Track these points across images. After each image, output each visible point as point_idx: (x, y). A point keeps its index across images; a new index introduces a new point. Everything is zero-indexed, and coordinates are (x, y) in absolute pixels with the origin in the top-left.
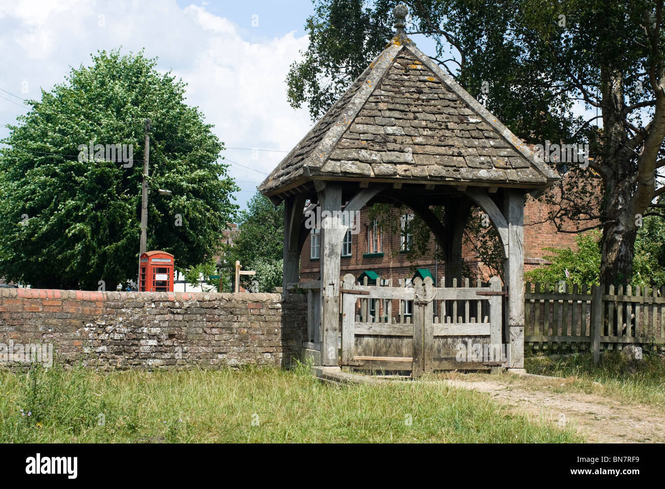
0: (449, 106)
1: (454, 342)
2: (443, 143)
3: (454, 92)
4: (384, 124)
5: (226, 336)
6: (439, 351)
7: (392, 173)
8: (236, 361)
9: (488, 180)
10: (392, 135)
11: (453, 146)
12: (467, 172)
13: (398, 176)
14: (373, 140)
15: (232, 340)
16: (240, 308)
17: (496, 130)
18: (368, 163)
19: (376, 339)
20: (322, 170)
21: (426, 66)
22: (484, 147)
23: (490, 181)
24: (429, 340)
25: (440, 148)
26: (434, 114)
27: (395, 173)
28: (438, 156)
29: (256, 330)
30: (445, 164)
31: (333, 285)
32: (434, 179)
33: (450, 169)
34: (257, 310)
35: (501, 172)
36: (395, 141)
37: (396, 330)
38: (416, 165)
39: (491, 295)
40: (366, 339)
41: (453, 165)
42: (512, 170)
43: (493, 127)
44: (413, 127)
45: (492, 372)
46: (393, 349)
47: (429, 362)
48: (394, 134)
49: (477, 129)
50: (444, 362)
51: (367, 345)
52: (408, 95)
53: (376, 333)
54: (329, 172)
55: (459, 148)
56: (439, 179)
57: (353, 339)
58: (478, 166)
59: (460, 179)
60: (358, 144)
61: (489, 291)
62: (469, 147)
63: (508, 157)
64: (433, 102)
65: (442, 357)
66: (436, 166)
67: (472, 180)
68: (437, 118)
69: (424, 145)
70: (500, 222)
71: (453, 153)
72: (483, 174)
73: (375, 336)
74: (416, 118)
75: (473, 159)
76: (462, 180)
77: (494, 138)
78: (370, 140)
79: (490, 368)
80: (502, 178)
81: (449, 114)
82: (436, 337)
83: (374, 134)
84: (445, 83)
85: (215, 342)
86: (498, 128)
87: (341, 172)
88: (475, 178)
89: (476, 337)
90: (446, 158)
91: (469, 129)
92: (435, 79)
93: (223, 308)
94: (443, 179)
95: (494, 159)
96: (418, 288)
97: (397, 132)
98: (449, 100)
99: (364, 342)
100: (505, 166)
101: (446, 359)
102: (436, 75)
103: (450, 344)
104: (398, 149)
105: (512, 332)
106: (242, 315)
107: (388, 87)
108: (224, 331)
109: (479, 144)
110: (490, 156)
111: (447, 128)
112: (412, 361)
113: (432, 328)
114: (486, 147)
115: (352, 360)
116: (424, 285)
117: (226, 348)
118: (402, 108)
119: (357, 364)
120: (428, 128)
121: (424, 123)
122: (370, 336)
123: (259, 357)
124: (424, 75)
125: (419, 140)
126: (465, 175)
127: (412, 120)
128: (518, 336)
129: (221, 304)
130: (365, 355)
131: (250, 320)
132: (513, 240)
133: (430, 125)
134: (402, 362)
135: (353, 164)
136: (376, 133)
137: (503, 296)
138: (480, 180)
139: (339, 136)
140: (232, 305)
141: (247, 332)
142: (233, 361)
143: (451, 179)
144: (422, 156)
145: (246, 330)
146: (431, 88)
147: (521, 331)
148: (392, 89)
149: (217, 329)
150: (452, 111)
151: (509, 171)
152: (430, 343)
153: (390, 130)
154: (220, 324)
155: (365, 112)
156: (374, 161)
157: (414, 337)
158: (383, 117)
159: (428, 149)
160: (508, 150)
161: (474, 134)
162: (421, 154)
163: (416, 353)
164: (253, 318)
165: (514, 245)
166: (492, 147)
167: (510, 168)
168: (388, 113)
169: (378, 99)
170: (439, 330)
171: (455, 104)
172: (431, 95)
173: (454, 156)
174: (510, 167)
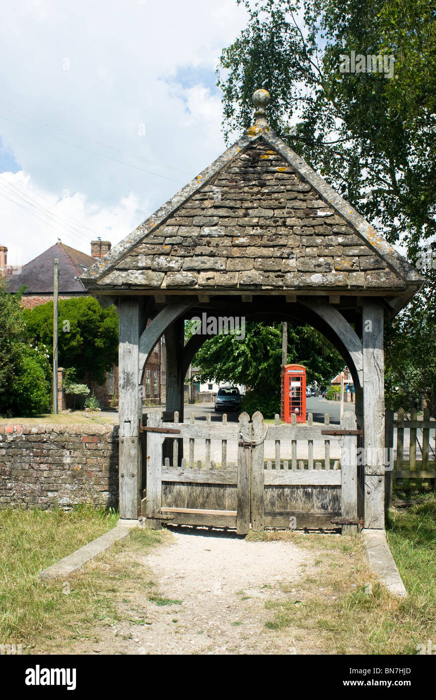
0: (296, 198)
1: (292, 492)
2: (271, 243)
3: (307, 182)
4: (201, 224)
5: (56, 473)
6: (273, 504)
7: (188, 282)
8: (68, 499)
9: (320, 286)
10: (207, 236)
11: (285, 246)
12: (293, 277)
13: (197, 286)
14: (180, 244)
15: (63, 477)
16: (73, 442)
17: (350, 224)
18: (162, 272)
19: (190, 487)
20: (100, 283)
21: (281, 155)
22: (327, 246)
23: (322, 287)
24: (258, 489)
25: (266, 249)
26: (274, 209)
27: (193, 283)
28: (260, 260)
29: (92, 466)
30: (266, 268)
31: (130, 422)
32: (245, 288)
33: (272, 275)
34: (93, 444)
35: (341, 276)
36: (208, 244)
37: (215, 477)
38: (225, 271)
39: (341, 435)
40: (177, 487)
41: (277, 269)
42: (360, 273)
43: (347, 221)
44: (240, 226)
45: (343, 532)
46: (212, 499)
47: (258, 517)
48: (210, 236)
49: (325, 223)
50: (279, 517)
51: (179, 494)
52: (246, 189)
53: (189, 481)
54: (107, 285)
55: (292, 248)
56: (252, 288)
57: (160, 487)
58: (312, 268)
59: (282, 287)
60: (158, 249)
61: (339, 429)
62: (307, 247)
63: (359, 256)
64: (276, 195)
65: (278, 511)
66: (253, 271)
67: (298, 288)
68: (274, 214)
69: (246, 246)
70: (351, 341)
71: (282, 255)
72: (316, 279)
73: (190, 484)
74: (246, 215)
75: (309, 261)
76: (285, 288)
77: (345, 234)
78: (176, 244)
79: (340, 526)
80: (340, 284)
81: (293, 208)
82: (267, 487)
83: (184, 237)
84: (299, 173)
85: (43, 478)
86: (353, 221)
87: (123, 284)
88: (301, 285)
89: (322, 487)
90: (270, 262)
91: (313, 224)
92: (287, 169)
93: (53, 442)
94: (258, 288)
95: (338, 259)
96: (243, 426)
97: (214, 233)
98: (299, 192)
99: (175, 491)
100: (350, 268)
101: (281, 514)
102: (290, 165)
103: (288, 495)
104: (207, 252)
105: (368, 483)
106: (75, 450)
107: (224, 182)
108: (54, 467)
109: (323, 241)
110: (333, 257)
111: (284, 224)
112: (236, 515)
113: (263, 476)
114: (331, 246)
115: (159, 512)
116: (251, 421)
117: (57, 486)
118: (232, 204)
119: (165, 517)
120: (259, 226)
121: (255, 220)
122: (182, 483)
123: (96, 496)
124: (276, 166)
125: (242, 240)
126: (289, 282)
127: (242, 218)
128: (376, 488)
129: (51, 437)
130: (177, 506)
131: (84, 455)
132: (369, 364)
133: (262, 222)
134: (222, 516)
135: (142, 273)
136: (187, 235)
137: (358, 436)
138: (309, 287)
139: (135, 240)
140: (64, 439)
141: (82, 469)
142: (65, 500)
143: (269, 287)
144: (237, 260)
145: (80, 466)
146: (280, 180)
147: (380, 481)
148: (228, 183)
149: (46, 465)
150: (297, 204)
151: (355, 274)
152: (260, 494)
153: (206, 231)
154: (50, 460)
155: (183, 212)
156: (170, 269)
157: (239, 486)
158: (204, 216)
159: (250, 251)
160: (362, 247)
161: (320, 229)
162: (238, 257)
163: (242, 506)
164: (89, 453)
165: (370, 371)
166: (339, 244)
167: (358, 271)
168: (211, 212)
169: (205, 195)
170: (272, 478)
171: (304, 196)
172: (276, 187)
173: (283, 258)
174: (357, 268)
